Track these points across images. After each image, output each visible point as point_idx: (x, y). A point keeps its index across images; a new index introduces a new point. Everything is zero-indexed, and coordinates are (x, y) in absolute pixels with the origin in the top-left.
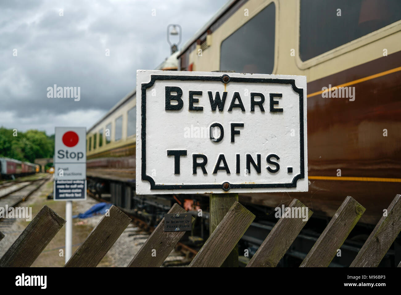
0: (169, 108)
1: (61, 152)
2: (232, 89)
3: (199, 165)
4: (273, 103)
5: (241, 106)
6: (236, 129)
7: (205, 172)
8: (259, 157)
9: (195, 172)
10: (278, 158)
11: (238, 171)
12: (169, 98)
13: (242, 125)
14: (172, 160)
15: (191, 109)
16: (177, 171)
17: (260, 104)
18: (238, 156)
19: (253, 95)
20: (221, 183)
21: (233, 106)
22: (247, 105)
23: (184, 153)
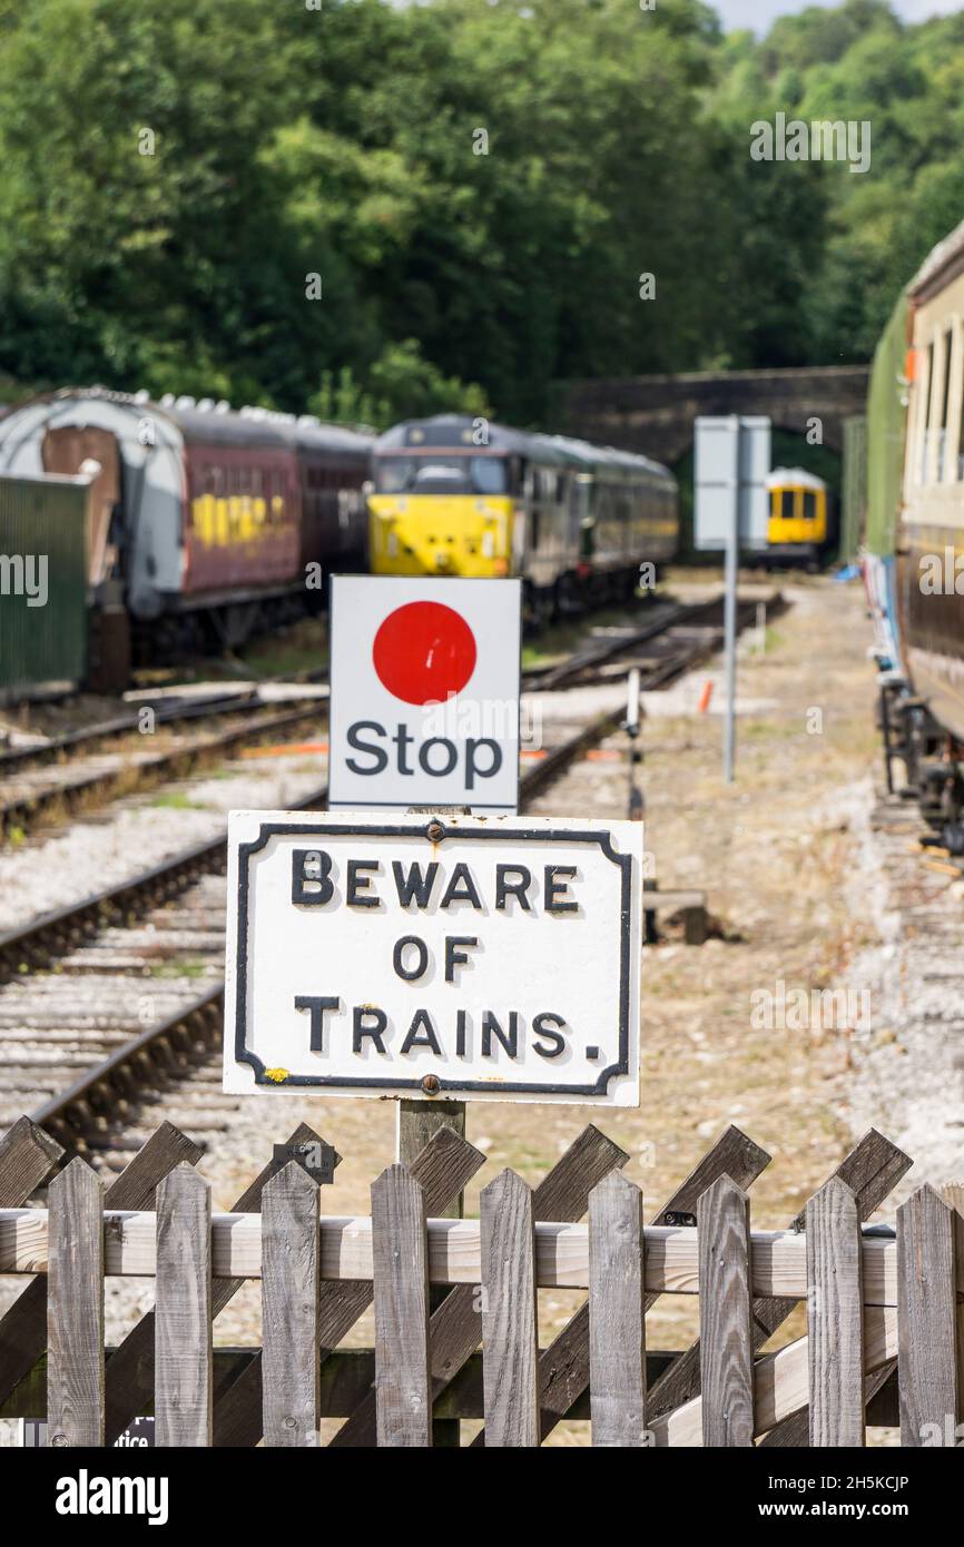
0: (300, 898)
1: (365, 736)
2: (450, 856)
3: (368, 1032)
4: (551, 889)
5: (472, 897)
6: (458, 949)
7: (381, 1050)
8: (513, 1017)
9: (357, 1049)
10: (561, 1023)
11: (461, 1051)
12: (299, 875)
13: (473, 942)
14: (306, 1018)
15: (353, 901)
16: (317, 1044)
17: (520, 892)
18: (461, 1016)
19: (502, 870)
20: (418, 1077)
21: (452, 895)
22: (487, 892)
23: (334, 1004)
